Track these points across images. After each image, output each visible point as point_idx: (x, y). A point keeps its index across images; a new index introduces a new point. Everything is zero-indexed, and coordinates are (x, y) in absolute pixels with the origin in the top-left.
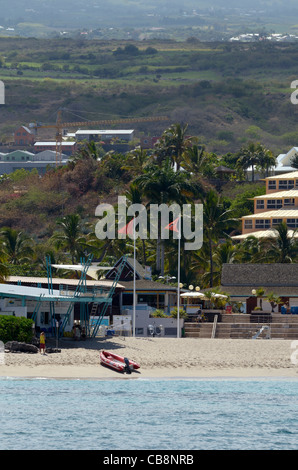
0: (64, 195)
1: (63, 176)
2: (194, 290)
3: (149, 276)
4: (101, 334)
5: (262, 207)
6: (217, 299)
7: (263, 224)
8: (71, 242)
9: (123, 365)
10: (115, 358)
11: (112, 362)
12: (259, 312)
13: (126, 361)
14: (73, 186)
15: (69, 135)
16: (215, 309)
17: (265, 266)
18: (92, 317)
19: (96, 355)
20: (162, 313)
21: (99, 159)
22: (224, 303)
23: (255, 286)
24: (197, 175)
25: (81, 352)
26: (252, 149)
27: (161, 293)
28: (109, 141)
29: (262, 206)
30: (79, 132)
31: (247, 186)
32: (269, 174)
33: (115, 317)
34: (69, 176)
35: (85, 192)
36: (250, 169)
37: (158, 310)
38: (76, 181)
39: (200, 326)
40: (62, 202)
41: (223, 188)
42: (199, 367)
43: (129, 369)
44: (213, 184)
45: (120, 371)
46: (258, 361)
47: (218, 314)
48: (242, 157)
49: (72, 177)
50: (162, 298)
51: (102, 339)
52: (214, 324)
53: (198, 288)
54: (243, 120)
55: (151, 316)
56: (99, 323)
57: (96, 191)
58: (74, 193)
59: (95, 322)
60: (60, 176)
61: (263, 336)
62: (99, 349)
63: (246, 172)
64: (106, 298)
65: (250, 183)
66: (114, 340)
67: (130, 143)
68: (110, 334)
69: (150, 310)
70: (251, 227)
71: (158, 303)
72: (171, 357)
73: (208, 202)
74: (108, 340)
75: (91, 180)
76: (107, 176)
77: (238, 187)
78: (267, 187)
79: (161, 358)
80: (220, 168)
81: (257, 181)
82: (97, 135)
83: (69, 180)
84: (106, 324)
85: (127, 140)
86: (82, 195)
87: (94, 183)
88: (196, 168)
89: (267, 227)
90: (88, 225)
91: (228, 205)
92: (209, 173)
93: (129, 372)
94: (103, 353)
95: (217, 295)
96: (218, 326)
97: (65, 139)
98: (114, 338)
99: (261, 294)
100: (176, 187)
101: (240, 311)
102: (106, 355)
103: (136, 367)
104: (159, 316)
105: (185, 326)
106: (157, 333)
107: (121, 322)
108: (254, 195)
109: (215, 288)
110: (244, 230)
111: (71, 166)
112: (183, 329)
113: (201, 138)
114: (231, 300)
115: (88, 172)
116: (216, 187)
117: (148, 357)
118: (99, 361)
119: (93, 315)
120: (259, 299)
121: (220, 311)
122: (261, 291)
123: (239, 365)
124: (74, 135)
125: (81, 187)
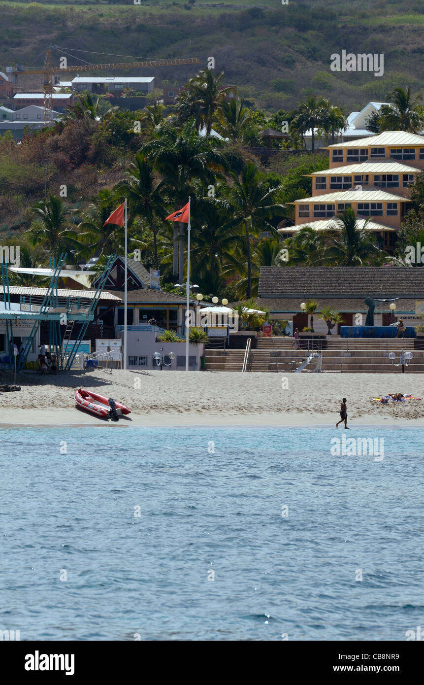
0: (48, 170)
1: (48, 142)
2: (219, 304)
3: (156, 283)
4: (78, 365)
5: (323, 187)
6: (252, 316)
7: (323, 211)
8: (52, 236)
9: (106, 408)
10: (96, 399)
11: (92, 405)
12: (309, 334)
13: (111, 403)
14: (61, 156)
15: (63, 84)
16: (248, 329)
17: (320, 270)
18: (65, 342)
19: (69, 394)
20: (174, 335)
21: (98, 119)
22: (261, 321)
23: (305, 298)
24: (234, 142)
25: (49, 391)
26: (312, 106)
27: (173, 308)
28: (120, 92)
29: (324, 185)
30: (77, 80)
31: (304, 158)
32: (335, 140)
33: (99, 342)
34: (56, 142)
35: (78, 165)
36: (309, 133)
37: (167, 332)
38: (65, 150)
39: (226, 354)
40: (45, 179)
41: (270, 160)
42: (214, 411)
43: (116, 414)
44: (257, 155)
45: (103, 416)
46: (297, 404)
47: (252, 337)
48: (298, 117)
49: (60, 144)
50: (173, 315)
51: (79, 372)
52: (246, 351)
53: (225, 301)
54: (309, 64)
55: (157, 341)
56: (75, 350)
57: (93, 163)
58: (62, 167)
59: (70, 348)
60: (43, 141)
61: (312, 368)
62: (74, 386)
63: (303, 138)
64: (85, 314)
65: (308, 152)
66: (97, 373)
67: (149, 96)
68: (91, 365)
69: (156, 332)
70: (307, 215)
71: (167, 322)
72: (175, 398)
73: (244, 180)
74: (88, 374)
75: (86, 148)
76: (110, 142)
77: (292, 158)
78: (331, 159)
79: (162, 398)
80: (267, 131)
81: (319, 151)
82: (102, 84)
83: (56, 148)
84: (85, 351)
85: (145, 92)
86: (73, 168)
87: (90, 153)
88: (233, 132)
89: (330, 216)
90: (78, 212)
91: (276, 183)
92: (251, 139)
93: (116, 419)
94: (80, 392)
95: (251, 311)
96: (251, 354)
97: (57, 89)
98: (96, 371)
99: (312, 309)
100: (201, 158)
101: (284, 334)
102: (84, 395)
103: (125, 411)
104: (169, 339)
105: (205, 353)
106: (165, 363)
107: (107, 348)
108: (313, 169)
109: (249, 302)
110: (297, 219)
111: (59, 128)
112: (202, 358)
113: (250, 89)
114: (271, 317)
115: (81, 137)
116: (262, 160)
117: (143, 398)
118: (74, 403)
119: (67, 338)
120: (309, 316)
121: (255, 333)
122: (311, 305)
123: (271, 409)
124: (69, 84)
125: (72, 158)
